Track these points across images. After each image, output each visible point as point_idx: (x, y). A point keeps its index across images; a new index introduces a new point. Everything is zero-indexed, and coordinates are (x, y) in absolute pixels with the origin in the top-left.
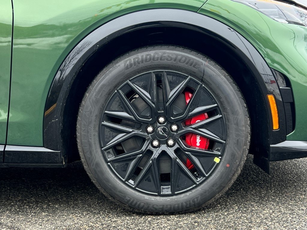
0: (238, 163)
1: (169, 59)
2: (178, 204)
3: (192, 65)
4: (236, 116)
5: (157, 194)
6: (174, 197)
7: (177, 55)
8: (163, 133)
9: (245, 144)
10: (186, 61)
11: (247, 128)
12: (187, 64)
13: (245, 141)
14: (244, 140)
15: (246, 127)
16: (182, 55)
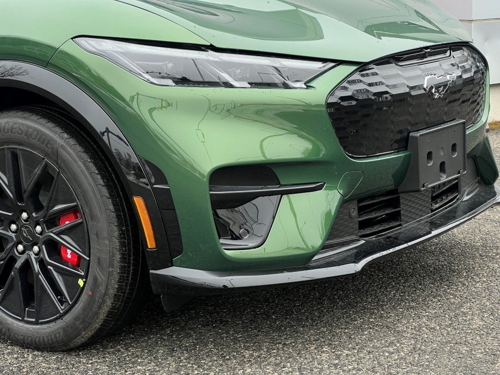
0: (103, 292)
1: (20, 132)
2: (39, 337)
3: (45, 144)
4: (95, 224)
5: (20, 318)
6: (38, 327)
7: (29, 127)
8: (27, 235)
9: (111, 265)
10: (38, 137)
11: (113, 241)
12: (38, 141)
13: (110, 261)
14: (108, 260)
15: (110, 241)
16: (34, 127)
